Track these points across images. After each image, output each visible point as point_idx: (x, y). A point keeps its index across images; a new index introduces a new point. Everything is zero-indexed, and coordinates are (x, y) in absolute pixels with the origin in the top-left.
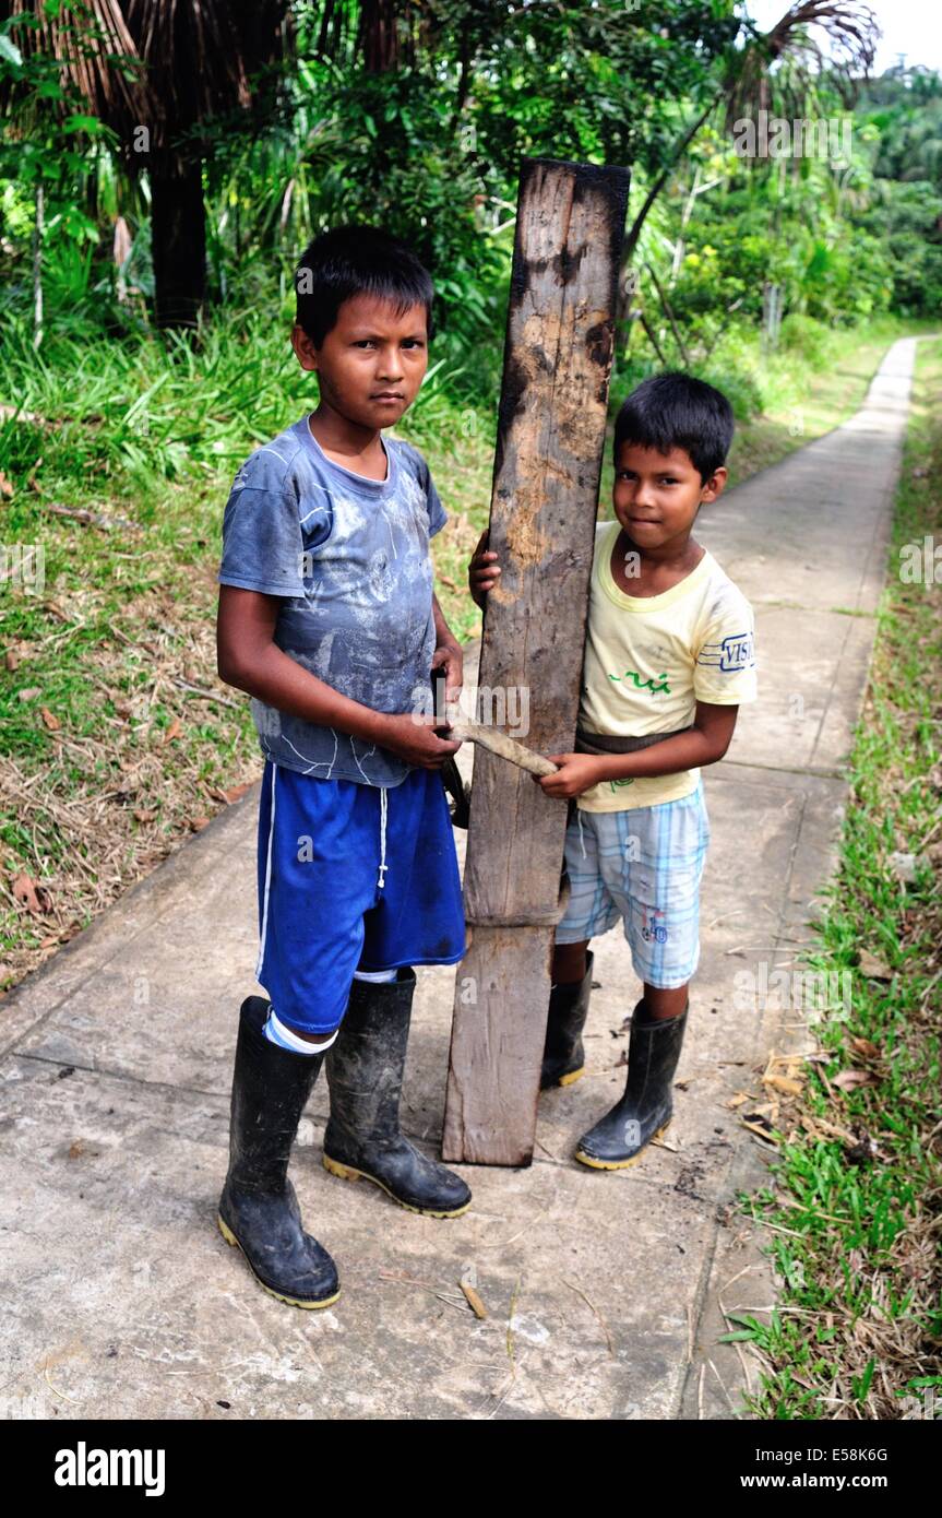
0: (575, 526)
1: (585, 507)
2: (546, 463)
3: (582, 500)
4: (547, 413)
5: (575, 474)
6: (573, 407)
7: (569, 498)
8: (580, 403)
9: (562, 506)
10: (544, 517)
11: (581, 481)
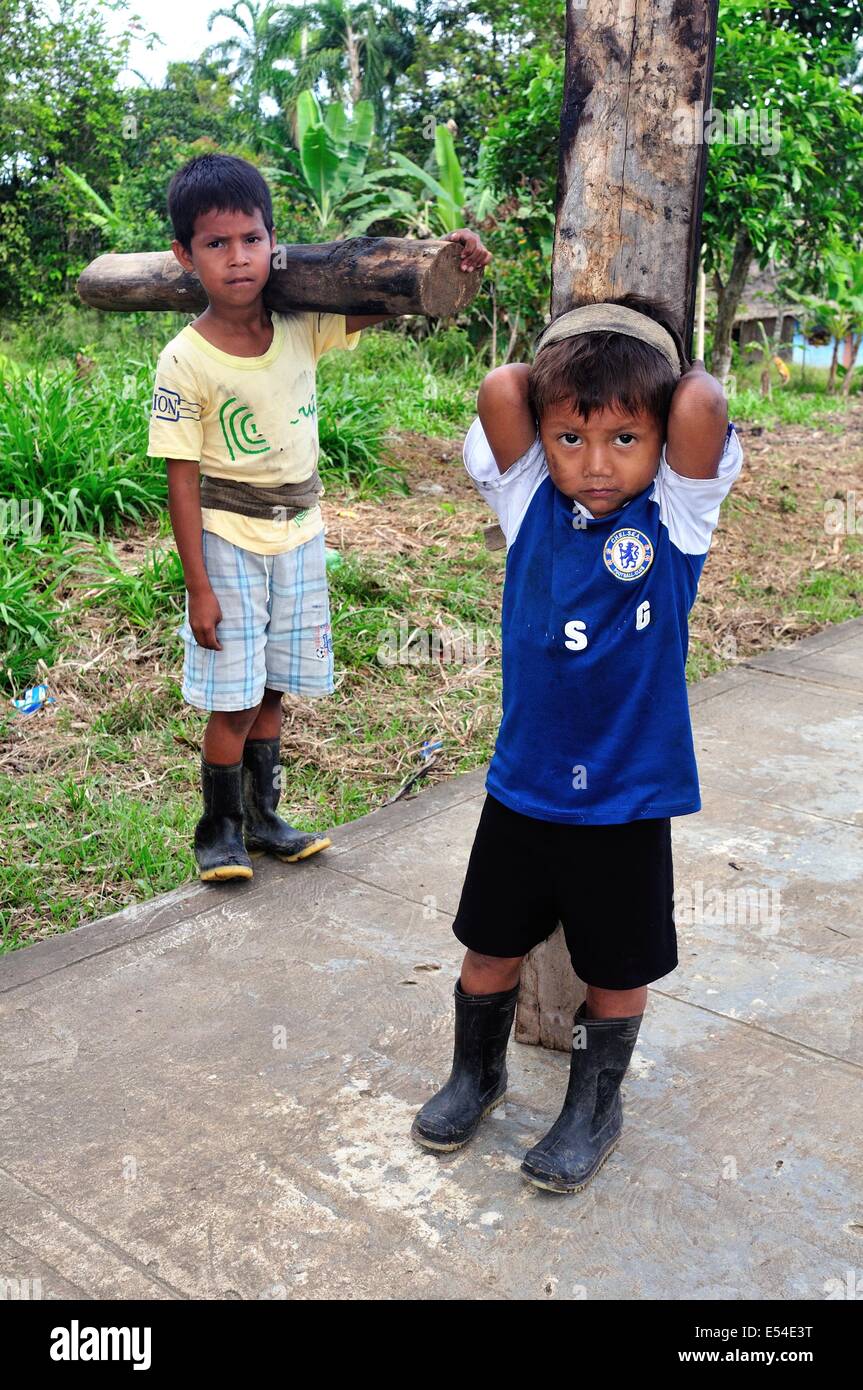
0: (661, 275)
1: (673, 249)
2: (622, 190)
3: (670, 239)
4: (621, 122)
5: (659, 204)
6: (654, 111)
7: (652, 237)
8: (665, 105)
9: (644, 248)
10: (621, 266)
11: (667, 213)
